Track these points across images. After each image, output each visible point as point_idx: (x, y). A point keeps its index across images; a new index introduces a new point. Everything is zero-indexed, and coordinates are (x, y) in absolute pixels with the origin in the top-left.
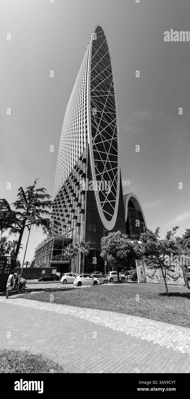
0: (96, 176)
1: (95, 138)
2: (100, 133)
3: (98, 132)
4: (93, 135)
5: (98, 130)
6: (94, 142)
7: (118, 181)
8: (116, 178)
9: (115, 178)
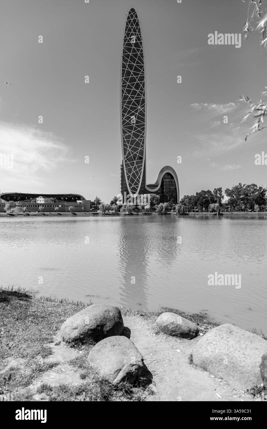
0: (127, 177)
1: (126, 155)
2: (130, 150)
3: (129, 150)
4: (125, 154)
5: (128, 149)
6: (126, 158)
7: (141, 175)
8: (141, 174)
9: (139, 174)
